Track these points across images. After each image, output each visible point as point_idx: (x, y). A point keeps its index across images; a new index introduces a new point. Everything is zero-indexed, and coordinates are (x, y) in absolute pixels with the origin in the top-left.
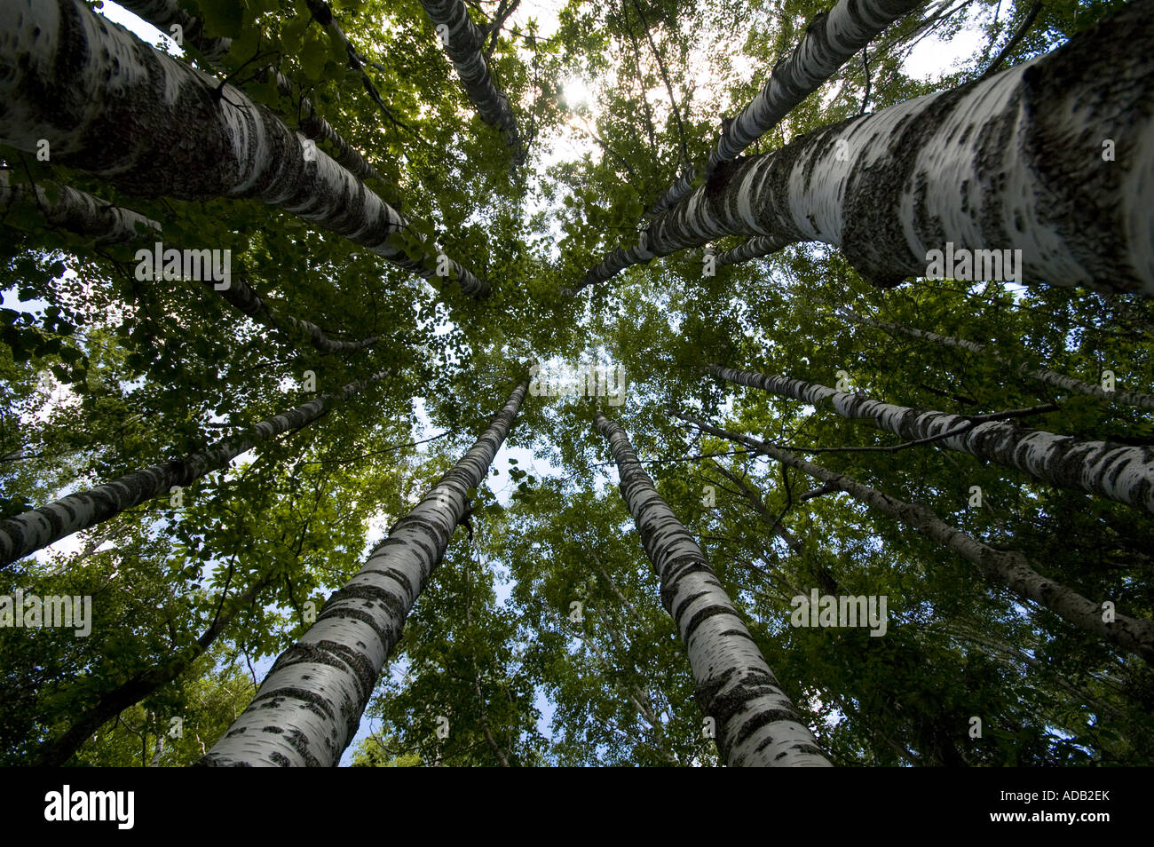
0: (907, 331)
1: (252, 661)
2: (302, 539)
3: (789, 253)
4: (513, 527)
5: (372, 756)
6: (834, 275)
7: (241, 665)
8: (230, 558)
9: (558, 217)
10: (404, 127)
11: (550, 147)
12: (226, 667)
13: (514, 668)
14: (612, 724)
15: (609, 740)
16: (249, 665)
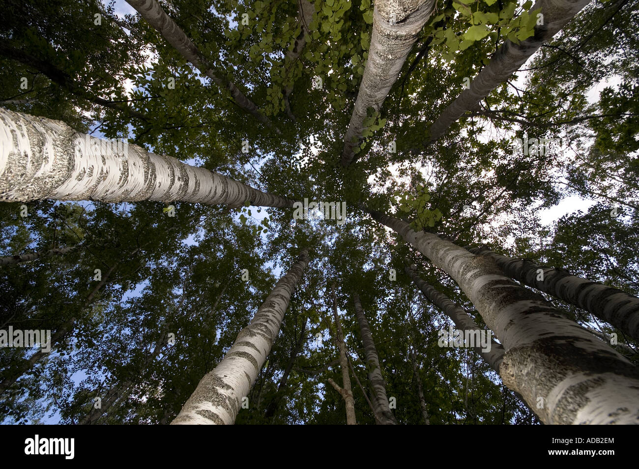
0: (420, 389)
1: (99, 129)
2: (174, 128)
3: (430, 308)
4: (226, 231)
5: (73, 212)
6: (430, 337)
7: (94, 124)
8: (149, 96)
9: (393, 184)
10: (403, 90)
11: (425, 164)
12: (90, 117)
13: (152, 265)
14: (144, 330)
15: (134, 333)
16: (96, 129)
